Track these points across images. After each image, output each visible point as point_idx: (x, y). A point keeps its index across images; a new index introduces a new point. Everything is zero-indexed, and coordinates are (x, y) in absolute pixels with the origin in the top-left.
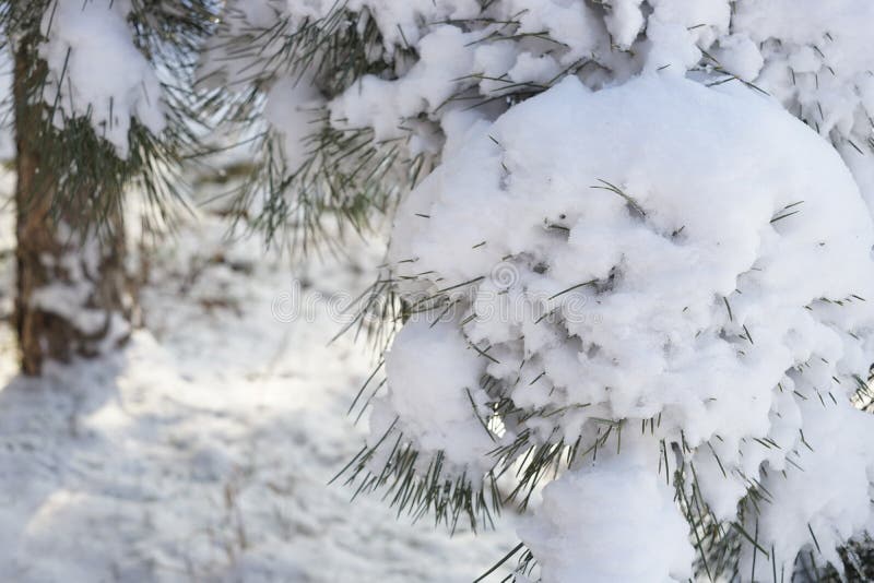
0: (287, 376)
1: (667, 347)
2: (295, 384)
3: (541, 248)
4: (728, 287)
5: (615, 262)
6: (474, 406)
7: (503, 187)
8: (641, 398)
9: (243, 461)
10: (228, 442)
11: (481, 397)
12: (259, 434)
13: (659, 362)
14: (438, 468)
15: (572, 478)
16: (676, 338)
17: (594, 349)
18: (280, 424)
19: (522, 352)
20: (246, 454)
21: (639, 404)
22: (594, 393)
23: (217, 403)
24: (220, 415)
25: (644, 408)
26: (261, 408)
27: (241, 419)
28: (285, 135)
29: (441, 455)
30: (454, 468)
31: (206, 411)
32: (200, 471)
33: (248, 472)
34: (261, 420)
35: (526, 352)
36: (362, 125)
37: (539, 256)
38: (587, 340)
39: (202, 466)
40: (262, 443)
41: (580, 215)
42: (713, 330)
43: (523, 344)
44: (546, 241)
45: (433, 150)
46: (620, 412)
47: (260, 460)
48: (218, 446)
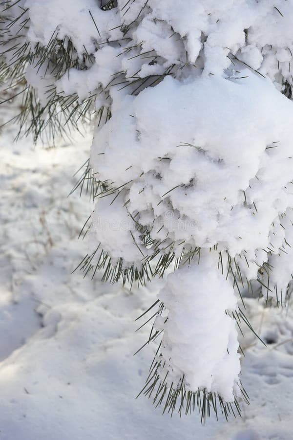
0: (65, 146)
1: (218, 215)
2: (70, 149)
3: (158, 167)
4: (245, 186)
5: (192, 177)
6: (134, 239)
7: (138, 140)
8: (207, 238)
9: (48, 196)
10: (40, 186)
11: (137, 234)
12: (54, 180)
13: (214, 224)
14: (121, 264)
15: (179, 275)
16: (222, 212)
17: (185, 217)
18: (64, 174)
19: (153, 215)
20: (49, 192)
21: (207, 241)
22: (186, 237)
23: (32, 166)
24: (34, 172)
25: (209, 244)
26: (54, 166)
27: (45, 173)
28: (37, 89)
29: (121, 259)
30: (128, 263)
31: (28, 170)
32: (28, 203)
33: (51, 201)
34: (54, 173)
35: (155, 216)
36: (71, 93)
37: (158, 171)
38: (182, 213)
39: (29, 201)
40: (56, 185)
41: (174, 155)
42: (240, 204)
43: (153, 211)
44: (160, 164)
45: (107, 105)
46: (198, 245)
47: (56, 194)
48: (35, 188)
